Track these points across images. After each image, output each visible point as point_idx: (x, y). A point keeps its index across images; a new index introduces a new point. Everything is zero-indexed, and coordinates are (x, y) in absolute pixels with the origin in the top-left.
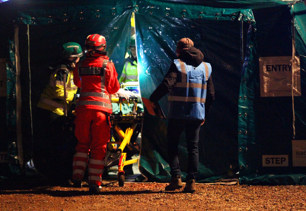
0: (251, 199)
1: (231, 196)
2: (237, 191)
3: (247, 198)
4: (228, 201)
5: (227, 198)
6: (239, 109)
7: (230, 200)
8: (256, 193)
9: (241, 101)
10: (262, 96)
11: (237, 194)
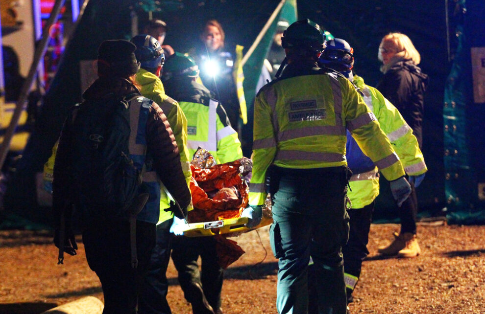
0: (461, 244)
1: (434, 242)
2: (442, 234)
3: (455, 243)
4: (429, 247)
5: (428, 245)
6: (445, 121)
7: (431, 246)
8: (469, 236)
9: (446, 109)
10: (477, 101)
11: (443, 239)
